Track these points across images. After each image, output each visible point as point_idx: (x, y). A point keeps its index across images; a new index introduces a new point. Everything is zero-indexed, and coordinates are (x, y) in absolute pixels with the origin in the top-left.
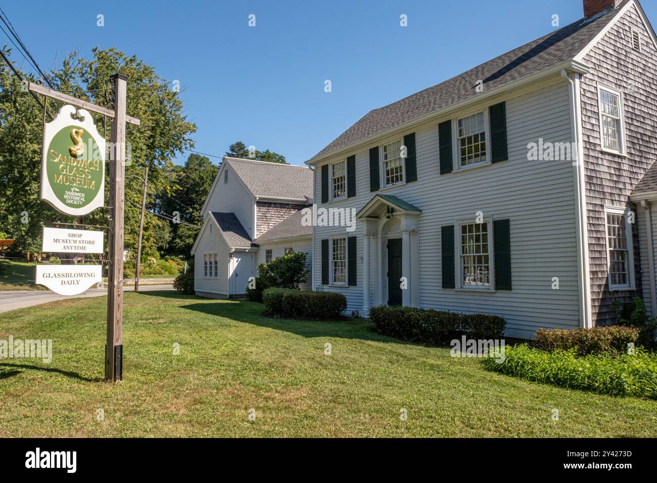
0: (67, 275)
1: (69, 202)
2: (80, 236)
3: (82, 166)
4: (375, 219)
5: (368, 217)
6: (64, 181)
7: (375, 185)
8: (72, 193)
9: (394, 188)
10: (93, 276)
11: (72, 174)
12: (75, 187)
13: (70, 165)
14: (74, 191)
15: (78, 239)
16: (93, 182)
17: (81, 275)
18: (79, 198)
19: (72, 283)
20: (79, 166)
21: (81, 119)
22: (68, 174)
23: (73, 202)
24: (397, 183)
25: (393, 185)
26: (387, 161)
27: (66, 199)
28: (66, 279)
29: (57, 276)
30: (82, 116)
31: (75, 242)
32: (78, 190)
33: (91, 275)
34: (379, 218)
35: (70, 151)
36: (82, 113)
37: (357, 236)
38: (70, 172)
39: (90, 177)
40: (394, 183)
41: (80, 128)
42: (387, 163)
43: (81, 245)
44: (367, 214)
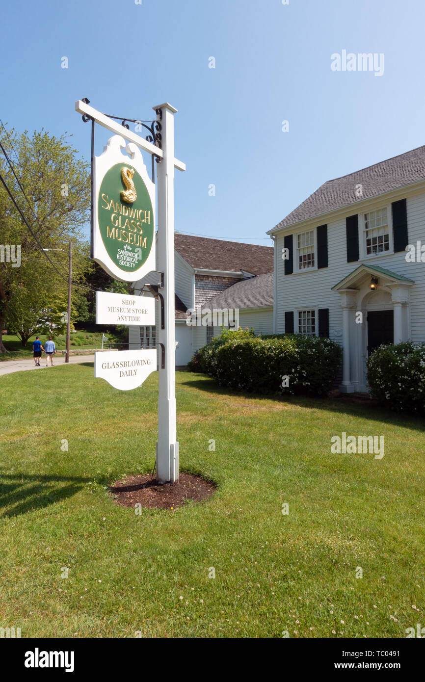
0: (125, 364)
1: (122, 263)
2: (134, 303)
3: (134, 218)
4: (354, 290)
5: (348, 288)
6: (117, 236)
7: (353, 255)
8: (125, 253)
9: (378, 258)
10: (149, 363)
11: (124, 227)
12: (128, 244)
13: (122, 215)
14: (127, 250)
15: (131, 307)
16: (145, 239)
17: (137, 363)
18: (131, 259)
19: (130, 374)
20: (131, 216)
21: (132, 155)
22: (120, 226)
23: (126, 264)
24: (381, 253)
25: (377, 255)
26: (367, 229)
27: (120, 260)
28: (124, 369)
29: (115, 365)
30: (133, 151)
31: (129, 311)
32: (130, 249)
33: (147, 362)
34: (359, 289)
35: (122, 196)
36: (133, 148)
37: (330, 308)
38: (123, 225)
39: (141, 233)
40: (378, 253)
41: (130, 167)
42: (367, 232)
43: (135, 315)
44: (348, 285)
